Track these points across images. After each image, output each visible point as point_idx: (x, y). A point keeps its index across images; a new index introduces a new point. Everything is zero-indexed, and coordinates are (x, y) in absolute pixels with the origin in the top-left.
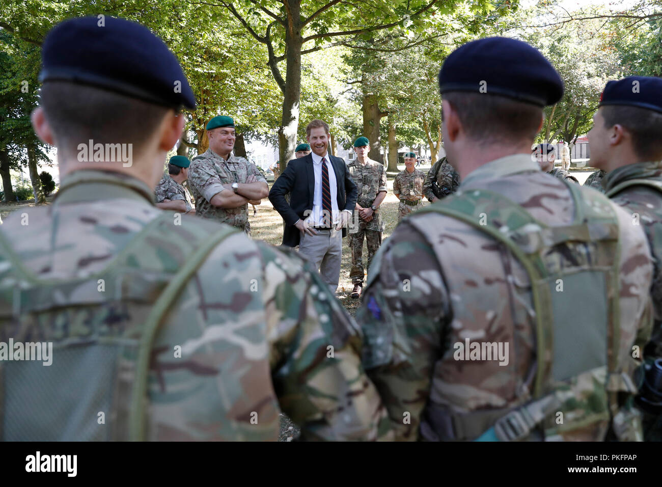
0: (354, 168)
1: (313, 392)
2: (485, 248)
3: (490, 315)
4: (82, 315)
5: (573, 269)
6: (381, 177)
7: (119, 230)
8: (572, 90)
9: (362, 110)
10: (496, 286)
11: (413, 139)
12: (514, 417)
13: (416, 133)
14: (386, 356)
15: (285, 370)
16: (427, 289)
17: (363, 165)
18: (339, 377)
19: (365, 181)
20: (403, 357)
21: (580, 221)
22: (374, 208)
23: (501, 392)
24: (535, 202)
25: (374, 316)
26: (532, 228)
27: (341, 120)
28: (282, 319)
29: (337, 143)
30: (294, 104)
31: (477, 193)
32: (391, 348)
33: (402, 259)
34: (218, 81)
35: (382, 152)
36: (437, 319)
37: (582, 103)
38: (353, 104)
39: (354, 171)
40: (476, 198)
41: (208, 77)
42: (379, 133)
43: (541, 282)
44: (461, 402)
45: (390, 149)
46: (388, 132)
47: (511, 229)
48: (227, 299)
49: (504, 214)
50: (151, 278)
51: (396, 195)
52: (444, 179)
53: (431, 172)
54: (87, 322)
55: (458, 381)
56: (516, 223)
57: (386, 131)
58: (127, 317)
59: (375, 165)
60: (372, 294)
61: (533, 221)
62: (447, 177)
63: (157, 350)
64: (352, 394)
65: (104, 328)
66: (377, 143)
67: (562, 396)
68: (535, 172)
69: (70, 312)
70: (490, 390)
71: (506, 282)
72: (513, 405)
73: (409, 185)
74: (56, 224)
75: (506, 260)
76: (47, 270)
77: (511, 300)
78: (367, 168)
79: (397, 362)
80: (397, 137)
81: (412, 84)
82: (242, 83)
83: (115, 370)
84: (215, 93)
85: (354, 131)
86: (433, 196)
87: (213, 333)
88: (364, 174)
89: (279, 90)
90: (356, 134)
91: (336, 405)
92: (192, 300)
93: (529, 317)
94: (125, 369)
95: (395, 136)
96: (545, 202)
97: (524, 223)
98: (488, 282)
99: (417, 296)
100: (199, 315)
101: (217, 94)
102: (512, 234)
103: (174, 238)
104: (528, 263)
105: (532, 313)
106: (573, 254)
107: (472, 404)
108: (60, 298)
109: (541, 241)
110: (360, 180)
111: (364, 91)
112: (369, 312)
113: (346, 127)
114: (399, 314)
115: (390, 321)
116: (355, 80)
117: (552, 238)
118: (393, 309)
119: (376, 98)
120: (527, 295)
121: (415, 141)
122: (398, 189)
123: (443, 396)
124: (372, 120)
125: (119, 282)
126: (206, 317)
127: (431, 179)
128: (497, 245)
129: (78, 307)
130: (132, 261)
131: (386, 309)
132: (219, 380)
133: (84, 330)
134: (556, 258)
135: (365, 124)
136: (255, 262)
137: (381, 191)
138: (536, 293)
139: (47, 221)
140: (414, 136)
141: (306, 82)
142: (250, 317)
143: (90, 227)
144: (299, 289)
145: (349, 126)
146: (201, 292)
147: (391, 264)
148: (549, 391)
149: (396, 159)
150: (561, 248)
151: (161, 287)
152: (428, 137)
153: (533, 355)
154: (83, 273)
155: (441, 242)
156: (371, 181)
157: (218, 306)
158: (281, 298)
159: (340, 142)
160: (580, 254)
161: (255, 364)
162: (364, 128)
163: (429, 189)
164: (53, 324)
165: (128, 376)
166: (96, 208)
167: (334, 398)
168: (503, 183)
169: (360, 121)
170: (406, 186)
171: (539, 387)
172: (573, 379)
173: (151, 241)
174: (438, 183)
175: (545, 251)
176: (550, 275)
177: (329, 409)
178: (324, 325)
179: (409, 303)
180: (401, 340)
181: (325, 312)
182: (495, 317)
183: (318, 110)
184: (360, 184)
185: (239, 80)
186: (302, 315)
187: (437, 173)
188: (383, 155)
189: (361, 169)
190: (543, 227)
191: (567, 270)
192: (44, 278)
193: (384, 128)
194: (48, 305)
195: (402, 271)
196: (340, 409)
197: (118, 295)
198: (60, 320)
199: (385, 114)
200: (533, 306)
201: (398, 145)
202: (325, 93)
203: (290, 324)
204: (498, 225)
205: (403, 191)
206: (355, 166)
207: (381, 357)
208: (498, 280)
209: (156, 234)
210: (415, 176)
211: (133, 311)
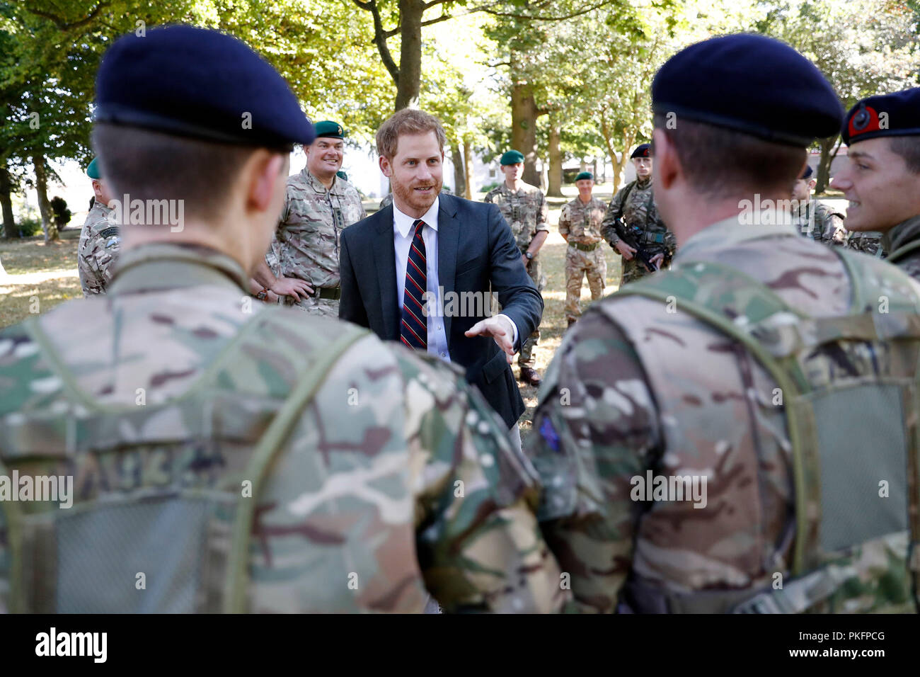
0: (499, 197)
1: (471, 565)
2: (712, 348)
3: (721, 447)
4: (158, 457)
5: (850, 381)
6: (540, 209)
7: (205, 334)
8: (834, 74)
9: (510, 105)
10: (730, 405)
11: (586, 148)
12: (762, 602)
13: (591, 138)
14: (567, 504)
15: (432, 534)
16: (627, 408)
17: (514, 192)
18: (509, 545)
19: (515, 215)
20: (592, 506)
21: (861, 309)
22: (529, 255)
23: (742, 563)
24: (789, 280)
25: (549, 445)
26: (784, 319)
27: (479, 121)
28: (430, 462)
29: (472, 154)
30: (412, 100)
31: (700, 268)
32: (574, 493)
33: (592, 364)
34: (301, 66)
35: (538, 168)
36: (643, 451)
37: (849, 93)
38: (497, 95)
39: (500, 201)
40: (698, 275)
41: (285, 60)
42: (535, 139)
43: (800, 399)
44: (680, 577)
45: (551, 163)
46: (548, 139)
47: (752, 321)
48: (356, 436)
49: (742, 299)
50: (253, 406)
51: (562, 235)
52: (634, 214)
53: (614, 203)
54: (166, 467)
55: (674, 544)
56: (759, 310)
57: (546, 136)
58: (221, 462)
59: (531, 191)
60: (546, 414)
61: (786, 309)
62: (639, 211)
63: (261, 508)
64: (525, 570)
65: (189, 476)
66: (532, 154)
67: (837, 574)
68: (789, 236)
69: (143, 452)
70: (724, 560)
71: (746, 398)
72: (759, 584)
73: (583, 221)
74: (119, 323)
75: (744, 366)
76: (108, 390)
77: (754, 426)
78: (518, 196)
79: (582, 513)
80: (561, 146)
81: (584, 66)
82: (336, 69)
83: (206, 535)
84: (296, 83)
85: (497, 136)
86: (617, 239)
87: (337, 485)
88: (515, 205)
89: (388, 78)
90: (500, 140)
91: (501, 584)
92: (308, 437)
93: (782, 453)
94: (218, 535)
95: (558, 143)
96: (805, 280)
97: (771, 312)
98: (718, 398)
99: (613, 417)
100: (318, 459)
101: (298, 85)
102: (753, 327)
103: (282, 347)
104: (778, 371)
105: (786, 445)
106: (850, 358)
107: (697, 580)
108: (129, 433)
109: (799, 338)
110: (509, 214)
111: (514, 79)
112: (542, 440)
113: (487, 130)
114: (586, 443)
115: (573, 453)
116: (499, 61)
117: (817, 334)
118: (578, 436)
119: (531, 88)
120: (778, 418)
121: (588, 152)
122: (565, 226)
123: (653, 566)
124: (525, 119)
125: (207, 411)
126: (327, 462)
127: (615, 213)
128: (731, 345)
129: (153, 446)
130: (224, 381)
131: (567, 436)
132: (346, 552)
133: (161, 477)
134: (822, 363)
135: (514, 126)
136: (394, 382)
137: (540, 231)
138: (792, 415)
139: (107, 320)
140: (588, 144)
141: (428, 67)
142: (388, 462)
143: (164, 329)
144: (453, 418)
145: (491, 129)
146: (320, 425)
147: (574, 370)
148: (815, 565)
149: (560, 177)
150: (830, 348)
151: (267, 419)
152: (608, 145)
153: (789, 510)
154: (159, 396)
155: (647, 339)
156: (524, 216)
157: (345, 446)
158: (428, 433)
159: (477, 152)
160: (860, 359)
161: (395, 530)
162: (513, 131)
163: (612, 229)
164: (120, 470)
165: (221, 545)
166: (172, 301)
167: (499, 574)
168: (739, 253)
169: (507, 121)
170: (578, 222)
171: (799, 559)
172: (854, 549)
173: (248, 350)
174: (624, 220)
175: (805, 353)
176: (814, 389)
177: (491, 589)
178: (486, 470)
179: (601, 428)
180: (589, 481)
181: (488, 451)
182: (729, 451)
183: (446, 106)
184: (508, 220)
185: (330, 64)
186: (457, 457)
187: (623, 205)
188: (539, 173)
189: (509, 198)
190: (802, 317)
191: (840, 383)
192: (105, 401)
193: (543, 132)
194: (112, 442)
195: (589, 381)
196: (509, 590)
197: (207, 430)
198: (129, 463)
199: (546, 111)
200: (788, 436)
201: (562, 156)
202: (457, 80)
203: (440, 470)
204: (732, 315)
205: (575, 229)
206: (501, 193)
207: (561, 505)
208: (733, 395)
209: (255, 340)
210: (592, 208)
211: (229, 453)
